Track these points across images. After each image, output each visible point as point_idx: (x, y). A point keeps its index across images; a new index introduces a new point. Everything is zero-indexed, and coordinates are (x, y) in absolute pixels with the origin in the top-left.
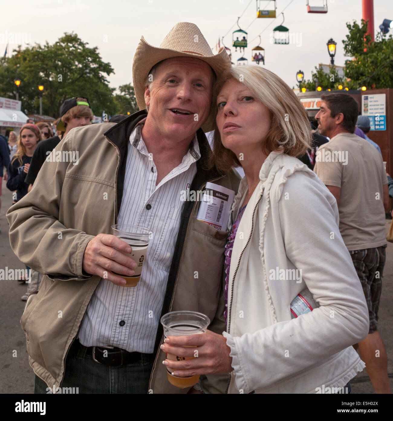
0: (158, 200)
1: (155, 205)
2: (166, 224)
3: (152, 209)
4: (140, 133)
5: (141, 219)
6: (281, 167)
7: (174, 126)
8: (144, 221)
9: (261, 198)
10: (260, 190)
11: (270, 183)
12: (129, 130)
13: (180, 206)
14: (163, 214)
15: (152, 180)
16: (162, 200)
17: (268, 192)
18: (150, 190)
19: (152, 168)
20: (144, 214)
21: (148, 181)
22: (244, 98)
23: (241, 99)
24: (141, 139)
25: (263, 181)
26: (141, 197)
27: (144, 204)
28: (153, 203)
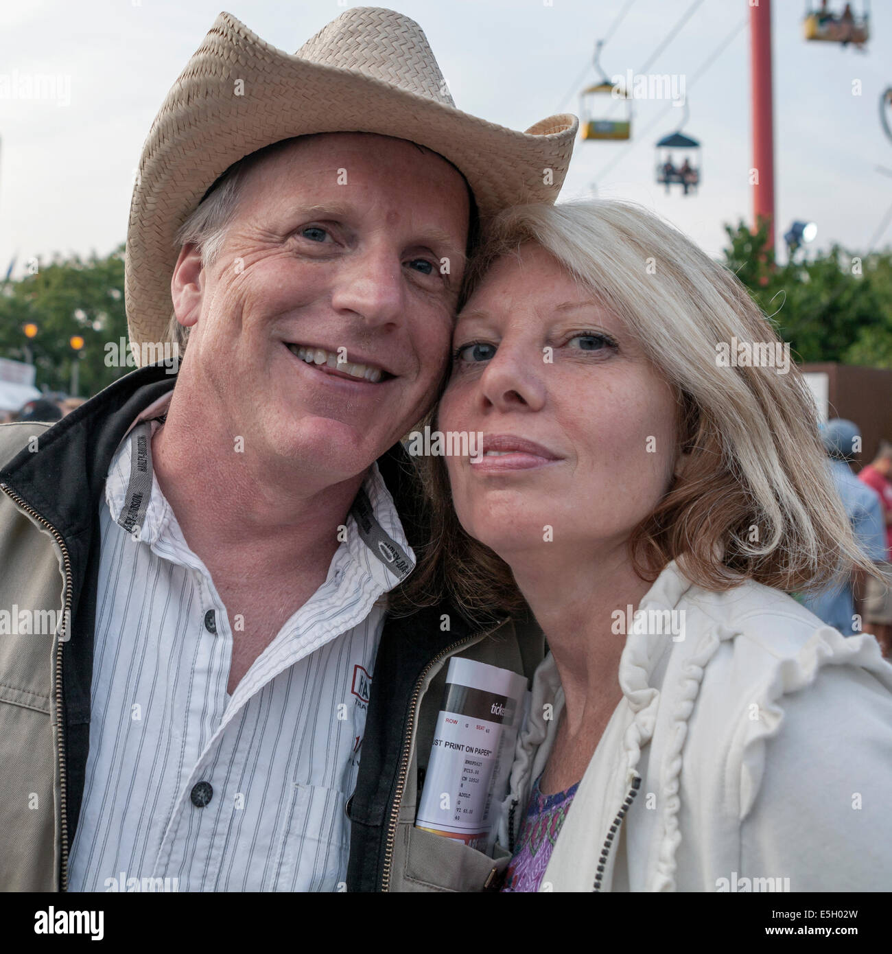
0: (240, 757)
1: (227, 780)
2: (280, 864)
3: (216, 800)
4: (147, 462)
5: (169, 855)
6: (728, 636)
7: (305, 428)
8: (184, 863)
9: (633, 794)
10: (628, 749)
11: (679, 719)
12: (100, 450)
13: (334, 770)
14: (267, 822)
15: (209, 671)
16: (258, 754)
17: (676, 765)
18: (204, 713)
19: (210, 617)
20: (183, 832)
21: (193, 672)
22: (574, 337)
23: (560, 341)
24: (155, 492)
25: (638, 703)
26: (168, 750)
27: (179, 782)
28: (221, 772)
